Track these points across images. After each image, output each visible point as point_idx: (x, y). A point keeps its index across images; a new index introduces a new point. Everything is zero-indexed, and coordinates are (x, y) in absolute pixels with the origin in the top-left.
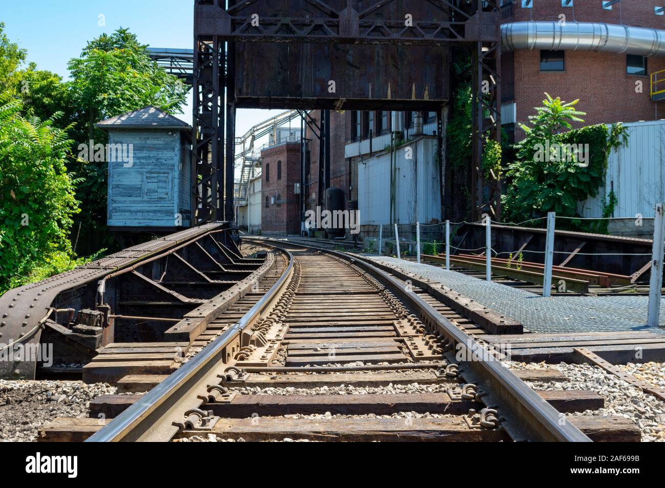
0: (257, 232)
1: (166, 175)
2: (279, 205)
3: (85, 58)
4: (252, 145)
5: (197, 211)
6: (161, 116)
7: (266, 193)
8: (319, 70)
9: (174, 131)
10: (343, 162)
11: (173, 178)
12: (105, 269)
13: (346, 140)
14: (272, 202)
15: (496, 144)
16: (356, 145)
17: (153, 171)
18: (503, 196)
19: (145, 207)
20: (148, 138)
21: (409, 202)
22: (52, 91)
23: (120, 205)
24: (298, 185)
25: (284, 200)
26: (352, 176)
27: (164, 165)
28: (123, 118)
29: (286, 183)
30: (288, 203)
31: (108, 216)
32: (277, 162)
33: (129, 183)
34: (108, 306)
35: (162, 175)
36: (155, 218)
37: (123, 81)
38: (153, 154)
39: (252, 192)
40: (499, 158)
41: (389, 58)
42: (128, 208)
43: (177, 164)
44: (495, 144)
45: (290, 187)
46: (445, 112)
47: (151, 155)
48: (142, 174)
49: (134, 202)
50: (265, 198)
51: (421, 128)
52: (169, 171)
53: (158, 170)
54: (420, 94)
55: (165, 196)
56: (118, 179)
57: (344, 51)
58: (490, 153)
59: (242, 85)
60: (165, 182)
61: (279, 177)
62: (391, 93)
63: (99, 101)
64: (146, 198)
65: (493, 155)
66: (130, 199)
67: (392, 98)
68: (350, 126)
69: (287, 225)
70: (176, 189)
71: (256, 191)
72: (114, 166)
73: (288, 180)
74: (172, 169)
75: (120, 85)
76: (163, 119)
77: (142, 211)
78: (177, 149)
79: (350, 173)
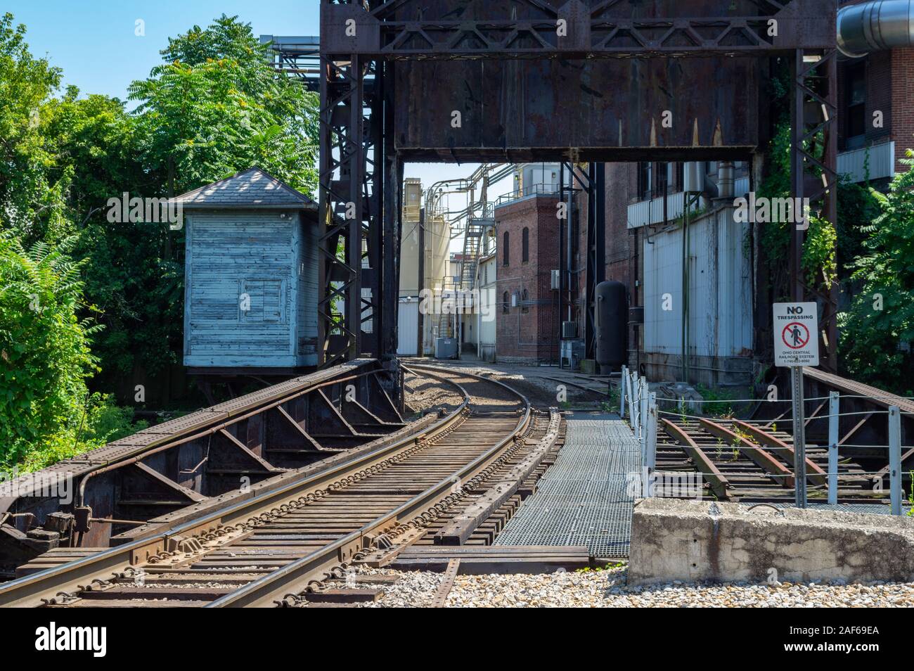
0: (490, 357)
1: (277, 283)
2: (525, 309)
3: (158, 77)
4: (484, 196)
5: (327, 343)
6: (270, 186)
7: (504, 285)
8: (533, 101)
9: (288, 212)
10: (626, 235)
11: (289, 288)
12: (90, 465)
13: (630, 196)
14: (514, 304)
15: (826, 225)
16: (644, 205)
17: (256, 277)
18: (841, 315)
19: (244, 335)
20: (248, 224)
21: (709, 317)
22: (105, 133)
23: (203, 332)
24: (557, 272)
25: (533, 299)
26: (640, 261)
27: (275, 266)
28: (209, 192)
29: (535, 269)
30: (541, 307)
31: (185, 350)
32: (521, 229)
33: (217, 297)
34: (89, 508)
35: (270, 283)
36: (259, 353)
37: (220, 114)
38: (256, 249)
39: (483, 284)
40: (832, 250)
41: (654, 77)
42: (217, 338)
43: (294, 265)
44: (824, 226)
45: (543, 277)
46: (758, 164)
47: (254, 251)
48: (238, 281)
49: (226, 327)
50: (502, 295)
51: (730, 186)
52: (281, 277)
53: (262, 276)
54: (706, 136)
55: (276, 318)
56: (200, 291)
57: (576, 67)
58: (814, 241)
59: (406, 128)
60: (275, 294)
61: (525, 259)
62: (657, 136)
63: (180, 152)
64: (244, 321)
65: (820, 245)
66: (220, 322)
67: (658, 144)
68: (636, 172)
69: (538, 346)
70: (293, 305)
71: (489, 282)
72: (193, 270)
73: (540, 265)
74: (286, 274)
75: (214, 123)
76: (272, 192)
77: (239, 343)
78: (294, 241)
79: (636, 256)
